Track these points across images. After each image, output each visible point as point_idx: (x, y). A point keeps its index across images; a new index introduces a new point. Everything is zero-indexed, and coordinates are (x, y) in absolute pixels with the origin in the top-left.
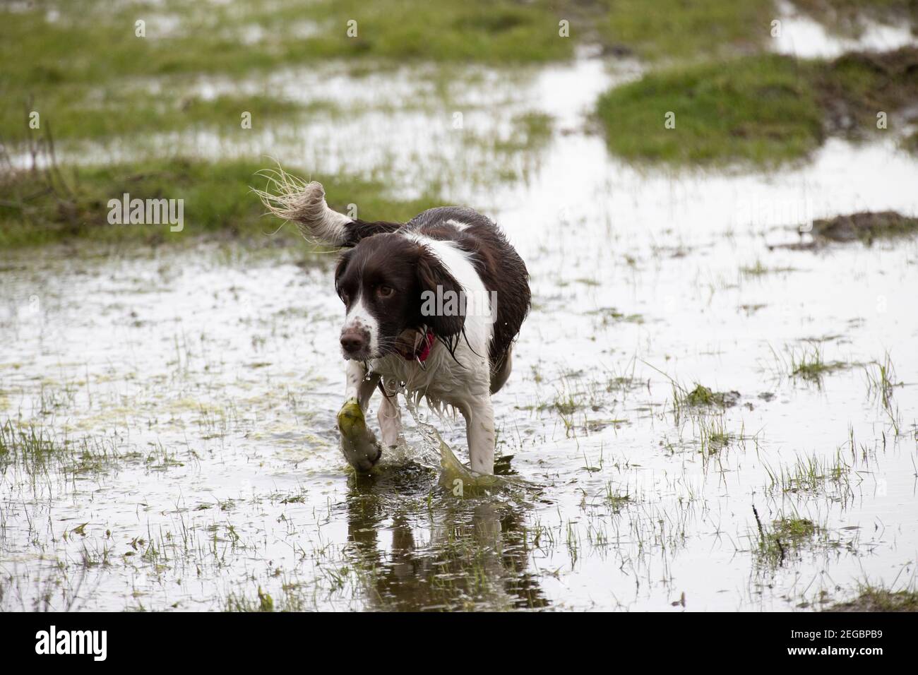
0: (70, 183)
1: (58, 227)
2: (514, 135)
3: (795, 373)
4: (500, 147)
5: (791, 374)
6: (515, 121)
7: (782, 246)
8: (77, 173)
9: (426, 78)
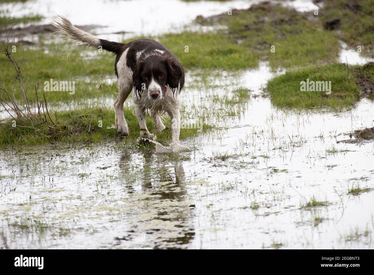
0: (54, 119)
1: (49, 137)
2: (233, 98)
3: (349, 193)
4: (228, 102)
5: (348, 193)
6: (234, 92)
7: (343, 141)
8: (56, 114)
9: (197, 75)
